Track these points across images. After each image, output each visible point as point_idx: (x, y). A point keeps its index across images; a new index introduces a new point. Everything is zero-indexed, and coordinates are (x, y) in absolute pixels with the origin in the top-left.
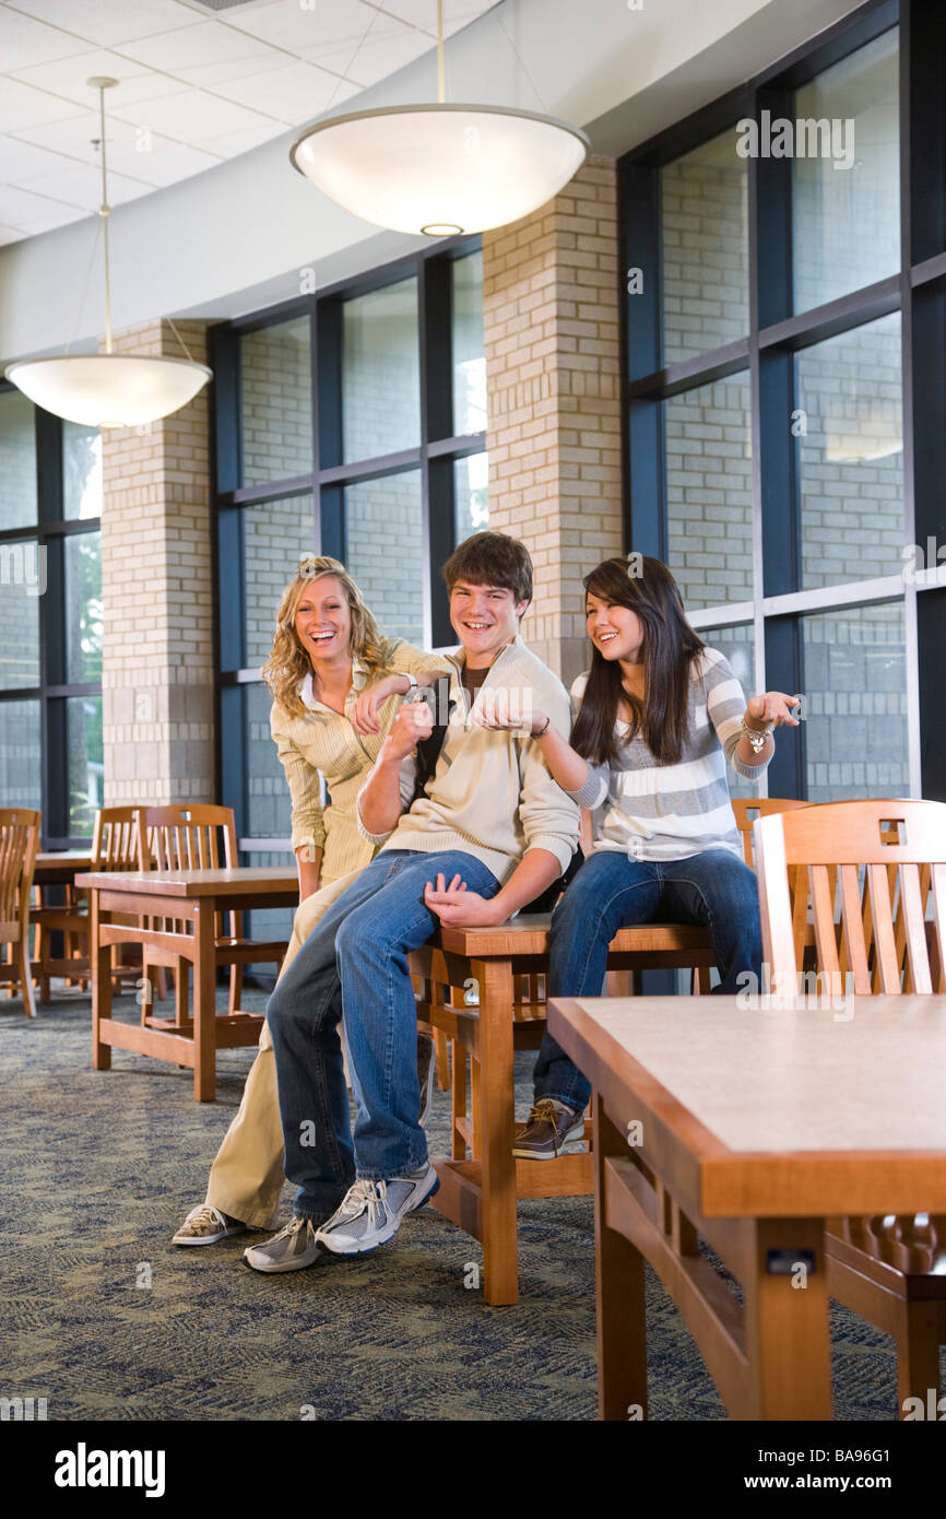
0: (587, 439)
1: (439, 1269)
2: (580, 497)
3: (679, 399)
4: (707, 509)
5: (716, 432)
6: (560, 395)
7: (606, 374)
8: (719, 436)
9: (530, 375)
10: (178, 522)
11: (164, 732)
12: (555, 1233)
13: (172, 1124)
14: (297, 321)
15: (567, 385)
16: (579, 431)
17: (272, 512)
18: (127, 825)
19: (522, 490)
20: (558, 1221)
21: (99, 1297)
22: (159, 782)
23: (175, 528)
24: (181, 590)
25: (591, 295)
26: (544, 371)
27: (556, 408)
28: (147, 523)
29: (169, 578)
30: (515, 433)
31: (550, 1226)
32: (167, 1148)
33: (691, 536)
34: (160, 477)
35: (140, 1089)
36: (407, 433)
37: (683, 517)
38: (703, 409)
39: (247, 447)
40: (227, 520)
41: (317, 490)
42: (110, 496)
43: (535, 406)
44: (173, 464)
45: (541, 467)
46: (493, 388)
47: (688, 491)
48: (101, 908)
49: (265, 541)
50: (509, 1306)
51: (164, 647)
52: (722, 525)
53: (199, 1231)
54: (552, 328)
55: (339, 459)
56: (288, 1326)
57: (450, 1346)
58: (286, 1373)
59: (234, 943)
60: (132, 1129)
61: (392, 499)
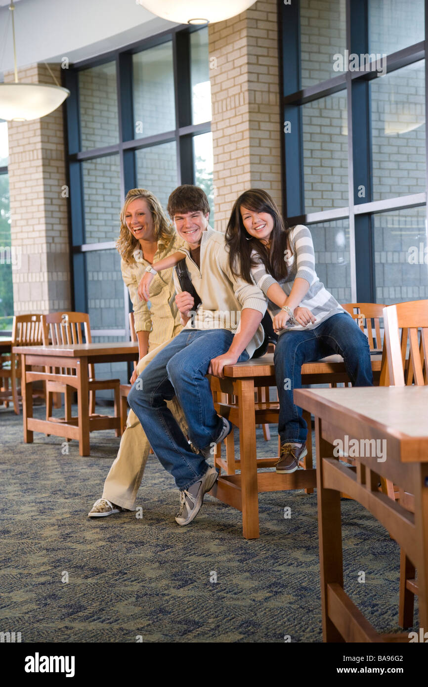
0: (264, 126)
1: (217, 525)
2: (260, 155)
3: (308, 105)
4: (323, 161)
5: (327, 121)
6: (250, 103)
7: (273, 92)
8: (329, 124)
9: (234, 93)
10: (49, 169)
11: (44, 276)
12: (269, 510)
13: (72, 466)
14: (108, 64)
15: (253, 98)
16: (259, 122)
17: (96, 164)
18: (29, 324)
19: (230, 152)
20: (270, 504)
21: (61, 540)
22: (43, 302)
23: (48, 172)
24: (52, 204)
25: (264, 52)
26: (241, 91)
27: (247, 110)
28: (33, 170)
29: (45, 198)
30: (226, 123)
31: (266, 506)
32: (73, 477)
33: (315, 175)
34: (39, 146)
35: (51, 452)
36: (168, 123)
37: (311, 165)
38: (321, 110)
39: (83, 130)
40: (74, 168)
41: (121, 153)
42: (13, 156)
43: (237, 109)
44: (46, 139)
45: (241, 140)
46: (214, 100)
47: (313, 152)
48: (26, 363)
49: (93, 179)
50: (255, 539)
51: (43, 234)
52: (330, 169)
53: (101, 510)
54: (245, 69)
55: (132, 137)
56: (153, 549)
57: (232, 556)
58: (158, 568)
59: (91, 380)
60: (53, 469)
61: (156, 157)
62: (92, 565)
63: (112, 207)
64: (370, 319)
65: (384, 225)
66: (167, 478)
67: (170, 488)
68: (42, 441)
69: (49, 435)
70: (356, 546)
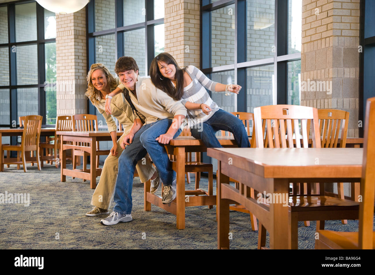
0: (191, 21)
1: (163, 223)
2: (189, 36)
4: (221, 40)
5: (224, 20)
6: (184, 9)
7: (196, 4)
9: (176, 3)
10: (78, 40)
11: (74, 96)
12: (190, 216)
13: (86, 193)
15: (186, 7)
16: (189, 19)
17: (102, 39)
18: (65, 121)
19: (174, 34)
20: (190, 213)
21: (81, 228)
22: (72, 110)
23: (77, 42)
24: (78, 59)
26: (180, 3)
27: (183, 13)
28: (69, 41)
29: (75, 55)
30: (172, 19)
32: (87, 198)
33: (217, 47)
34: (73, 28)
35: (75, 186)
36: (141, 18)
37: (215, 42)
38: (221, 14)
40: (91, 40)
41: (116, 33)
42: (58, 33)
43: (178, 12)
44: (76, 25)
45: (179, 28)
46: (166, 7)
47: (217, 36)
48: (63, 140)
49: (101, 46)
50: (183, 229)
51: (74, 74)
52: (225, 45)
55: (122, 25)
56: (130, 233)
57: (171, 237)
58: (132, 242)
59: (97, 150)
60: (76, 195)
61: (134, 36)
62: (97, 240)
63: (110, 62)
64: (244, 121)
65: (252, 75)
66: (137, 200)
67: (138, 205)
68: (70, 181)
69: (74, 178)
70: (235, 234)
